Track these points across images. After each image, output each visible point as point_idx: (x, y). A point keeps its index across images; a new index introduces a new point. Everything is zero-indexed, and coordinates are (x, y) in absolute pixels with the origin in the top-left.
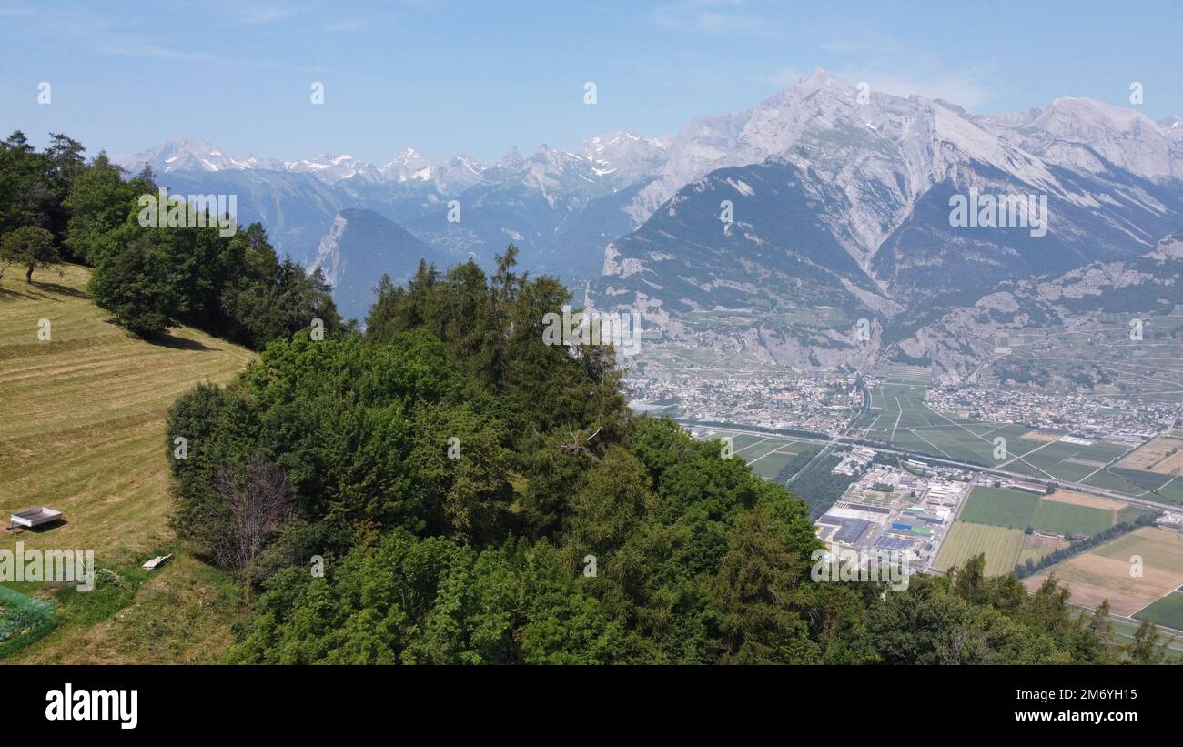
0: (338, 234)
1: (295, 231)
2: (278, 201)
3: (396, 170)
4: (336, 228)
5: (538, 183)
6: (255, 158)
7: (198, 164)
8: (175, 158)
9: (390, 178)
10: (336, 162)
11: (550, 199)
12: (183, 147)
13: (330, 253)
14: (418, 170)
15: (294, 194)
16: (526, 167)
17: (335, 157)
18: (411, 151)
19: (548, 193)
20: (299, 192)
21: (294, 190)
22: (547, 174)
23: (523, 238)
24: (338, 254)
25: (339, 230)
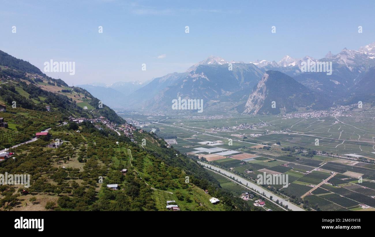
0: (265, 80)
1: (248, 83)
2: (242, 73)
3: (282, 63)
4: (264, 78)
5: (344, 62)
6: (235, 62)
7: (217, 63)
8: (210, 62)
9: (280, 65)
10: (261, 62)
11: (350, 68)
12: (213, 59)
13: (262, 87)
14: (291, 63)
15: (248, 71)
16: (338, 57)
17: (260, 61)
18: (288, 56)
19: (349, 66)
20: (249, 70)
21: (247, 70)
22: (348, 59)
23: (340, 83)
24: (265, 87)
25: (266, 78)
